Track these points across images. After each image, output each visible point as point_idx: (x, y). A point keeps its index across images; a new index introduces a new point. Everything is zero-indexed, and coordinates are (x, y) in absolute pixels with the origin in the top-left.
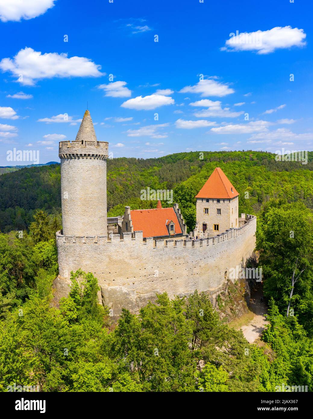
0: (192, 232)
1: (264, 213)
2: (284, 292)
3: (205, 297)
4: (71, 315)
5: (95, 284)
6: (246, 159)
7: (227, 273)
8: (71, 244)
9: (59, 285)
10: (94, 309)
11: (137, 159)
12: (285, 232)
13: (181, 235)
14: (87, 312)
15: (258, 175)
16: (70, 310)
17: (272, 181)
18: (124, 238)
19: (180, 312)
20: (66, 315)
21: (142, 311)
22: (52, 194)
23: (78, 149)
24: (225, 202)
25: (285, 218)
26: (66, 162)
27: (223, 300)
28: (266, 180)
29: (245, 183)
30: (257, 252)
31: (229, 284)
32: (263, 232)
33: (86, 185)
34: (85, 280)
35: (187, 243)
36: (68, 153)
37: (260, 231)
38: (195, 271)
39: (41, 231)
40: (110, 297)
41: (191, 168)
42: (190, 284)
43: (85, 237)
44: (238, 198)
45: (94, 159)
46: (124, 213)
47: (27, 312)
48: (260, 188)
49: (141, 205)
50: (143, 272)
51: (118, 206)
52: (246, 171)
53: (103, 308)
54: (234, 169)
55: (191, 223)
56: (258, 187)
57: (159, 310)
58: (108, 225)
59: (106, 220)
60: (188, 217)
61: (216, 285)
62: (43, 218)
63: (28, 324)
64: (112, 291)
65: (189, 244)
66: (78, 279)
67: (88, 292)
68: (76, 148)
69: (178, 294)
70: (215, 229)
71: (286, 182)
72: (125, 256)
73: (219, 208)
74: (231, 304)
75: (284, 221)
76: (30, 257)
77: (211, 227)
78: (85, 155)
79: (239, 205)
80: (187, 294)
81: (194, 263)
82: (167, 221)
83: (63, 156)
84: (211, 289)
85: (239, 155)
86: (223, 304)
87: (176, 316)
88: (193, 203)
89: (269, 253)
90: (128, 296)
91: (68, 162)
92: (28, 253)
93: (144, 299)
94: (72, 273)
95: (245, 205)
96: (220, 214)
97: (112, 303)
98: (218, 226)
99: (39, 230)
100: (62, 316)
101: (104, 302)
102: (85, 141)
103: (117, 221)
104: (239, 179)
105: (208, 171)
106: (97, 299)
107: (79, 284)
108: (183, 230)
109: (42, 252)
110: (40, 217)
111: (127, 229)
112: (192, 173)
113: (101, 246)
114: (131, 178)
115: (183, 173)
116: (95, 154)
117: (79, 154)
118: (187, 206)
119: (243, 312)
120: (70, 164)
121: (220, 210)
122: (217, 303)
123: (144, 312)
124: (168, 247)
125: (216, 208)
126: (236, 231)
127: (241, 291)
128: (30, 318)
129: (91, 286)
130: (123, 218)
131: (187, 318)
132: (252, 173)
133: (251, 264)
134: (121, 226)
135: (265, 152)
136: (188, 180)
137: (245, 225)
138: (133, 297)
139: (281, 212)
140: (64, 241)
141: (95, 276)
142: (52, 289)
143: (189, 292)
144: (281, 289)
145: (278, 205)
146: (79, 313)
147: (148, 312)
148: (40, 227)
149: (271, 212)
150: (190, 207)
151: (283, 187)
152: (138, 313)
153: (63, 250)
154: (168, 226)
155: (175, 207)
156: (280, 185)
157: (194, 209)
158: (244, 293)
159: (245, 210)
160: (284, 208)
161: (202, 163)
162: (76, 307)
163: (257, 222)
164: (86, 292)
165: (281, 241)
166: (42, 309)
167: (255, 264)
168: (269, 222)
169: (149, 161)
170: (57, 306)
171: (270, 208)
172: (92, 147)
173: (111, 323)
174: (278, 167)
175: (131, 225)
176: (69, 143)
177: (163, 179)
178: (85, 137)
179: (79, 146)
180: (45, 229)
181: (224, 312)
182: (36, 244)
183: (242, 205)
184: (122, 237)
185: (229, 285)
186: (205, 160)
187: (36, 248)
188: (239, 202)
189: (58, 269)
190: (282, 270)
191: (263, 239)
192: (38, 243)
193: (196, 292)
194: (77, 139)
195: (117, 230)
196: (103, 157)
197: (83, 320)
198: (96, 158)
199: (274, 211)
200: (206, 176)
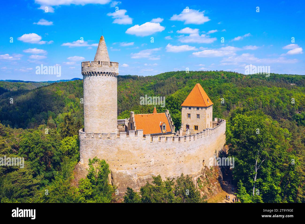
0: (178, 131)
1: (231, 118)
2: (250, 176)
3: (189, 179)
4: (87, 192)
5: (107, 168)
6: (218, 77)
7: (205, 161)
8: (90, 139)
9: (79, 169)
10: (105, 187)
11: (139, 76)
12: (248, 132)
13: (170, 133)
14: (100, 190)
15: (228, 89)
16: (87, 188)
17: (238, 94)
18: (130, 135)
19: (170, 190)
20: (83, 193)
21: (142, 190)
22: (76, 102)
23: (96, 68)
24: (203, 109)
25: (248, 122)
26: (87, 78)
27: (202, 182)
28: (233, 93)
29: (217, 95)
30: (226, 146)
31: (206, 169)
32: (231, 131)
33: (102, 96)
34: (99, 165)
35: (175, 139)
36: (88, 71)
37: (229, 131)
38: (181, 159)
39: (68, 129)
40: (117, 179)
41: (177, 84)
42: (177, 169)
43: (101, 133)
44: (212, 106)
45: (108, 75)
46: (130, 116)
47: (52, 190)
48: (229, 99)
49: (141, 111)
50: (143, 160)
51: (125, 111)
52: (218, 86)
53: (112, 187)
54: (210, 85)
55: (177, 124)
56: (227, 99)
57: (155, 189)
58: (118, 125)
59: (117, 121)
60: (175, 120)
61: (196, 170)
62: (69, 119)
63: (53, 200)
64: (120, 174)
65: (176, 140)
66: (94, 165)
67: (101, 174)
68: (95, 68)
69: (168, 176)
70: (195, 129)
71: (249, 95)
72: (130, 148)
73: (198, 113)
74: (208, 185)
75: (247, 124)
76: (58, 148)
77: (192, 127)
78: (101, 73)
79: (213, 112)
80: (175, 177)
81: (180, 153)
82: (161, 123)
83: (84, 73)
84: (193, 173)
85: (213, 74)
86: (202, 185)
87: (167, 194)
88: (179, 110)
89: (236, 146)
90: (131, 178)
91: (88, 78)
92: (57, 145)
93: (143, 180)
94: (90, 160)
95: (217, 112)
96: (199, 118)
97: (119, 183)
98: (197, 127)
99: (66, 128)
100: (80, 193)
101: (113, 182)
102: (101, 62)
103: (125, 122)
104: (213, 93)
105: (190, 87)
106: (108, 180)
107: (95, 168)
108: (172, 130)
109: (68, 144)
110: (67, 118)
111: (132, 128)
112: (178, 87)
113: (113, 140)
114: (135, 91)
115: (172, 88)
116: (109, 72)
117: (97, 72)
118: (175, 112)
119: (218, 191)
120: (90, 79)
121: (199, 115)
122: (198, 184)
123: (144, 190)
124: (161, 142)
125: (196, 113)
126: (210, 130)
127: (215, 175)
128: (54, 195)
129: (104, 170)
130: (129, 120)
131: (175, 195)
132: (223, 88)
133: (222, 154)
134: (127, 126)
135: (233, 72)
136: (176, 93)
137: (217, 126)
138: (135, 179)
139: (245, 117)
140: (85, 136)
141: (107, 162)
142: (74, 172)
143: (177, 175)
144: (246, 174)
145: (243, 112)
146: (94, 191)
147: (147, 190)
148: (67, 126)
149: (237, 117)
150: (177, 113)
151: (246, 99)
152: (139, 191)
153: (84, 143)
154: (161, 126)
155: (166, 112)
156: (244, 97)
157: (180, 114)
158: (218, 177)
159: (218, 116)
160: (247, 114)
161: (186, 80)
162: (91, 186)
163: (226, 124)
164: (100, 175)
165: (245, 138)
166: (65, 187)
167: (225, 155)
168: (235, 125)
169: (147, 78)
170: (77, 185)
171: (236, 114)
172: (107, 66)
173: (117, 198)
174: (243, 84)
175: (135, 125)
176: (89, 64)
177: (157, 92)
178: (101, 58)
179: (97, 66)
180: (71, 128)
181: (203, 191)
182: (63, 138)
183: (215, 112)
184: (128, 134)
185: (207, 171)
186: (188, 78)
187: (63, 142)
188: (213, 110)
189: (79, 157)
190: (246, 159)
191: (231, 136)
192: (65, 138)
193: (182, 175)
194: (95, 60)
195: (124, 129)
196: (115, 74)
197: (96, 196)
198: (110, 75)
199: (239, 116)
200: (189, 90)
